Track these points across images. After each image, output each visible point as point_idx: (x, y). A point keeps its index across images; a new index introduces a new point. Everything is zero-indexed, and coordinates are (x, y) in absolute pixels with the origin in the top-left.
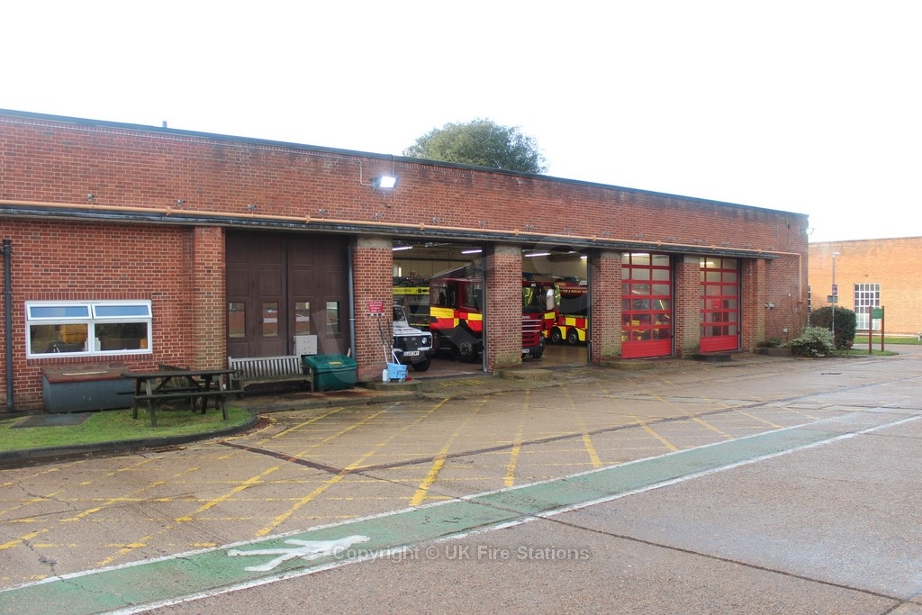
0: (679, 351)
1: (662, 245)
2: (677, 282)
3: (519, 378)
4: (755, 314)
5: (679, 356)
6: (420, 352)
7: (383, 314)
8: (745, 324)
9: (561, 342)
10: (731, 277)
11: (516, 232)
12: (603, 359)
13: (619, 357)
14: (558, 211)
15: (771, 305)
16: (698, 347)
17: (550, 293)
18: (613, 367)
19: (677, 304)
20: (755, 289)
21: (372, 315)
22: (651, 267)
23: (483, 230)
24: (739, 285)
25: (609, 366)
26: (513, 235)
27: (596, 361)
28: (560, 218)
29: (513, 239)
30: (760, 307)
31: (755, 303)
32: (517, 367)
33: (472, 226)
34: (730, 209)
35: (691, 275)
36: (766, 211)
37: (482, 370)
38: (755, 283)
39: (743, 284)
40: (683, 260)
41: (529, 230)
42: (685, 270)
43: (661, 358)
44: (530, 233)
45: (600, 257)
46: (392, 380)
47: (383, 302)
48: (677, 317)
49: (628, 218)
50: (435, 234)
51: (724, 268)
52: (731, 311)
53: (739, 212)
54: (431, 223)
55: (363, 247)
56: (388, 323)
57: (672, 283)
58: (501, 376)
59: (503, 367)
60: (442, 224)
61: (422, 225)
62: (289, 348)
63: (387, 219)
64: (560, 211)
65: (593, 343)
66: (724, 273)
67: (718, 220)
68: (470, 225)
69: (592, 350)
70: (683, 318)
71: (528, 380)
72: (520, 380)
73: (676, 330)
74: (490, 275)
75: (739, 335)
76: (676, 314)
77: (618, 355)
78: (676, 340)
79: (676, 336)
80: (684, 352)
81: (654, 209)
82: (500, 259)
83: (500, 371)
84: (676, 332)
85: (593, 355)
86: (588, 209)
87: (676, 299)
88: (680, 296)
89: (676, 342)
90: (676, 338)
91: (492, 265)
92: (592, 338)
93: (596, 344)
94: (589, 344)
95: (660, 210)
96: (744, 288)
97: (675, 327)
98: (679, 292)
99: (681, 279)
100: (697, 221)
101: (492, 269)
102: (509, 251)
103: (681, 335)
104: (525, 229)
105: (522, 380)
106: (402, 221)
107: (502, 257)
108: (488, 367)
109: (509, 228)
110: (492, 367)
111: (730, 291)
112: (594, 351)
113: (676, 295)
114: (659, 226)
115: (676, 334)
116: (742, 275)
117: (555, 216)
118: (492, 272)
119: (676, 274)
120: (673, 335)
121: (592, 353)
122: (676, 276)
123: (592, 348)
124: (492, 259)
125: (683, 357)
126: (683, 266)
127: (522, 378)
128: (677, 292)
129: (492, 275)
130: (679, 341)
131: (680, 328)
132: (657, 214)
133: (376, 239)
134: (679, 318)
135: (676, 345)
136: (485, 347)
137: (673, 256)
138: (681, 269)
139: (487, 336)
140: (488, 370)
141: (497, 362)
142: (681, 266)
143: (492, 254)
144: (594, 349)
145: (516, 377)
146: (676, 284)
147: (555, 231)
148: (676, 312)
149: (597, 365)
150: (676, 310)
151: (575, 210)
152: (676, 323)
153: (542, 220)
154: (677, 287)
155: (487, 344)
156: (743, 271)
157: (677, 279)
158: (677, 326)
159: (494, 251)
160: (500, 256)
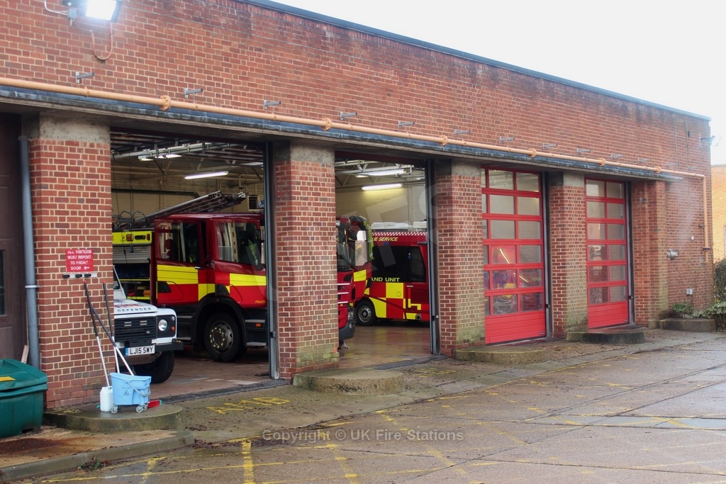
0: (559, 328)
1: (537, 156)
2: (553, 217)
3: (347, 389)
4: (655, 268)
5: (559, 336)
6: (158, 347)
7: (94, 275)
8: (639, 283)
10: (616, 211)
11: (327, 122)
12: (460, 348)
13: (483, 343)
14: (388, 91)
15: (674, 254)
16: (585, 322)
17: (361, 236)
19: (554, 253)
20: (654, 229)
21: (72, 276)
22: (515, 193)
23: (272, 116)
24: (627, 223)
25: (473, 358)
27: (446, 350)
28: (391, 102)
30: (661, 256)
31: (654, 250)
32: (332, 368)
33: (252, 107)
34: (619, 103)
35: (574, 205)
36: (661, 110)
37: (269, 375)
38: (654, 219)
39: (635, 221)
40: (562, 181)
41: (345, 120)
42: (566, 198)
43: (534, 341)
44: (349, 126)
45: (450, 174)
46: (122, 409)
47: (93, 250)
48: (555, 273)
49: (488, 109)
50: (192, 119)
51: (608, 196)
52: (614, 263)
53: (630, 108)
54: (181, 97)
55: (52, 137)
56: (104, 292)
57: (545, 219)
59: (309, 370)
60: (200, 100)
61: (167, 101)
63: (99, 85)
64: (392, 91)
65: (440, 320)
66: (608, 204)
67: (605, 119)
68: (249, 106)
69: (440, 332)
70: (565, 274)
71: (365, 392)
72: (349, 394)
73: (552, 294)
74: (281, 201)
75: (630, 301)
76: (552, 270)
77: (482, 339)
78: (553, 311)
79: (553, 304)
80: (567, 330)
81: (523, 97)
82: (301, 172)
83: (308, 378)
84: (553, 297)
85: (441, 340)
86: (433, 90)
87: (551, 245)
88: (558, 240)
89: (553, 315)
90: (553, 308)
91: (286, 181)
92: (440, 311)
93: (447, 322)
94: (434, 323)
95: (531, 99)
96: (635, 228)
97: (552, 291)
98: (557, 233)
99: (560, 212)
100: (579, 120)
101: (285, 189)
102: (314, 158)
103: (562, 303)
104: (339, 119)
105: (354, 394)
106: (128, 91)
107: (303, 168)
108: (282, 370)
109: (313, 116)
110: (290, 370)
111: (615, 232)
112: (443, 334)
113: (552, 238)
114: (530, 125)
115: (553, 301)
116: (633, 207)
117: (384, 98)
118: (286, 196)
119: (550, 204)
120: (547, 303)
121: (441, 336)
122: (551, 207)
123: (440, 328)
124: (285, 171)
125: (567, 339)
126: (562, 191)
127: (355, 389)
128: (553, 233)
129: (286, 201)
130: (558, 313)
131: (560, 292)
132: (527, 106)
133: (77, 123)
134: (558, 274)
135: (553, 318)
136: (274, 333)
137: (544, 176)
138: (559, 196)
139: (278, 312)
140: (281, 375)
141: (298, 360)
142: (559, 191)
143: (285, 163)
144: (443, 330)
145: (341, 387)
146: (551, 221)
147: (384, 125)
148: (552, 266)
149: (450, 357)
150: (552, 263)
151: (413, 91)
152: (552, 283)
153: (364, 104)
154: (553, 226)
155: (279, 327)
156: (634, 200)
157: (553, 212)
158: (555, 289)
159: (289, 157)
160: (300, 166)
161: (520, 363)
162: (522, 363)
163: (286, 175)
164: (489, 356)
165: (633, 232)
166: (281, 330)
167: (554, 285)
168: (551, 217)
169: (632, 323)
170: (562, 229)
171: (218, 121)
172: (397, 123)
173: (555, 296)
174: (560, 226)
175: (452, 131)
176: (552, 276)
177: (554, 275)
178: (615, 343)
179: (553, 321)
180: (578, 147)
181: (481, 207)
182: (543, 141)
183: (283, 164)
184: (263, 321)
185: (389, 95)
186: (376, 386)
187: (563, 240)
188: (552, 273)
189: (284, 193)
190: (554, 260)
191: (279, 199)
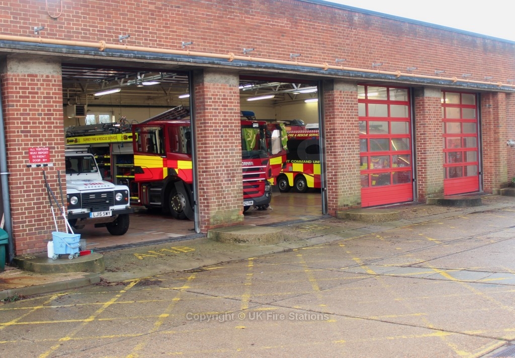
0: (422, 196)
1: (402, 76)
2: (418, 118)
3: (239, 241)
4: (497, 153)
5: (422, 201)
6: (114, 212)
7: (50, 165)
8: (486, 163)
9: (289, 190)
10: (470, 114)
11: (231, 56)
12: (341, 210)
13: (359, 207)
14: (282, 33)
15: (512, 143)
16: (442, 191)
17: (275, 134)
18: (354, 219)
19: (418, 144)
20: (497, 126)
21: (34, 166)
22: (388, 102)
23: (187, 52)
24: (478, 122)
25: (348, 218)
26: (227, 60)
27: (331, 211)
28: (285, 41)
29: (228, 66)
30: (502, 144)
31: (497, 140)
32: (238, 226)
33: (173, 47)
34: (470, 38)
35: (433, 110)
36: (504, 42)
37: (194, 230)
38: (496, 119)
39: (483, 120)
40: (423, 93)
41: (247, 54)
42: (426, 105)
43: (403, 204)
44: (249, 58)
45: (333, 90)
47: (50, 148)
48: (419, 157)
49: (363, 44)
50: (121, 56)
51: (463, 103)
52: (470, 149)
53: (478, 41)
54: (117, 41)
55: (17, 72)
56: (58, 176)
57: (412, 120)
58: (218, 239)
59: (220, 227)
60: (131, 43)
61: (103, 44)
63: (52, 35)
64: (285, 33)
65: (327, 191)
66: (463, 109)
67: (458, 49)
68: (171, 46)
69: (328, 199)
70: (425, 158)
71: (252, 243)
72: (240, 244)
73: (417, 172)
74: (199, 111)
75: (480, 176)
76: (417, 155)
77: (358, 204)
78: (418, 183)
79: (417, 179)
80: (427, 196)
81: (391, 35)
82: (212, 90)
83: (216, 233)
84: (417, 174)
85: (328, 205)
86: (318, 32)
87: (416, 138)
88: (421, 134)
89: (418, 186)
90: (418, 181)
91: (202, 97)
92: (327, 185)
93: (332, 192)
94: (323, 192)
95: (398, 36)
96: (483, 125)
97: (417, 170)
98: (420, 129)
99: (422, 115)
100: (437, 50)
101: (201, 102)
102: (223, 81)
103: (424, 178)
104: (243, 53)
105: (244, 244)
106: (74, 38)
107: (215, 88)
108: (202, 227)
109: (222, 52)
110: (206, 227)
111: (469, 128)
112: (330, 201)
113: (417, 133)
114: (396, 54)
115: (417, 176)
116: (482, 111)
117: (279, 38)
118: (202, 107)
119: (416, 109)
120: (414, 178)
121: (328, 202)
122: (416, 112)
123: (328, 196)
124: (201, 91)
125: (427, 203)
126: (423, 100)
127: (244, 241)
128: (417, 129)
129: (202, 111)
130: (421, 185)
131: (422, 170)
132: (394, 41)
133: (36, 62)
134: (421, 158)
135: (418, 189)
136: (196, 202)
137: (411, 90)
138: (421, 104)
139: (199, 187)
140: (201, 230)
141: (212, 220)
142: (421, 100)
143: (201, 84)
144: (329, 198)
145: (236, 240)
146: (416, 121)
147: (279, 57)
148: (417, 152)
149: (334, 217)
150: (417, 150)
151: (302, 32)
152: (417, 165)
153: (262, 42)
154: (417, 125)
155: (199, 198)
156: (483, 106)
157: (417, 115)
158: (419, 168)
159: (203, 81)
160: (211, 86)
161: (380, 221)
162: (381, 222)
163: (201, 93)
164: (359, 216)
165: (482, 128)
166: (201, 199)
167: (418, 166)
168: (416, 119)
169: (481, 191)
170: (423, 127)
171: (142, 57)
172: (289, 55)
173: (419, 173)
174: (422, 124)
175: (334, 60)
176: (417, 160)
177: (418, 158)
178: (459, 206)
179: (418, 191)
180: (436, 69)
181: (359, 113)
182: (407, 66)
183: (199, 85)
185: (283, 36)
186: (259, 239)
187: (424, 134)
188: (417, 157)
189: (200, 106)
190: (418, 149)
191: (198, 110)
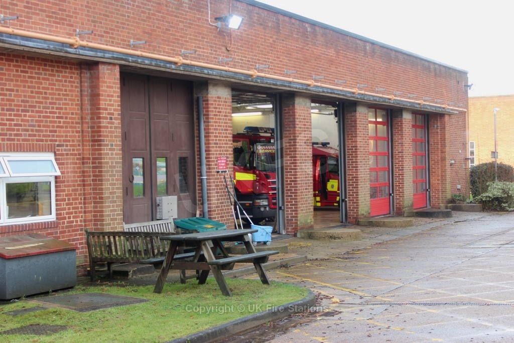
0: (399, 209)
1: (394, 100)
2: (396, 138)
3: (335, 238)
4: (444, 171)
5: (399, 213)
7: (227, 171)
8: (434, 181)
10: (421, 133)
11: (312, 82)
12: (361, 218)
14: (331, 61)
15: (453, 162)
16: (412, 205)
18: (377, 225)
19: (395, 161)
20: (444, 146)
21: (220, 172)
23: (291, 79)
24: (426, 141)
27: (352, 220)
28: (333, 69)
30: (448, 163)
31: (443, 159)
33: (281, 74)
34: (426, 64)
38: (443, 139)
39: (431, 140)
40: (402, 115)
44: (319, 84)
45: (355, 111)
47: (227, 157)
49: (371, 71)
51: (417, 124)
53: (432, 66)
55: (212, 94)
56: (231, 181)
57: (390, 139)
58: (310, 237)
59: (302, 229)
61: (255, 73)
62: (153, 213)
63: (227, 64)
64: (333, 62)
65: (348, 202)
66: (417, 129)
67: (420, 74)
68: (280, 73)
69: (348, 209)
70: (403, 174)
71: (345, 239)
72: (336, 240)
73: (395, 187)
74: (288, 129)
75: (428, 193)
76: (394, 171)
77: (369, 213)
78: (395, 198)
79: (395, 194)
80: (404, 210)
81: (386, 62)
82: (299, 111)
83: (308, 233)
84: (395, 189)
85: (348, 214)
86: (349, 60)
87: (394, 156)
88: (398, 152)
89: (395, 200)
90: (395, 196)
91: (291, 117)
92: (348, 196)
93: (353, 203)
94: (344, 204)
95: (389, 63)
96: (431, 145)
97: (395, 185)
98: (398, 148)
99: (400, 135)
100: (409, 75)
101: (290, 122)
102: (304, 104)
103: (401, 192)
105: (339, 240)
106: (237, 67)
108: (288, 229)
109: (303, 78)
110: (293, 229)
112: (349, 210)
113: (394, 151)
114: (388, 79)
115: (395, 191)
116: (430, 132)
117: (330, 66)
118: (291, 126)
119: (394, 129)
120: (391, 192)
121: (348, 211)
122: (394, 132)
123: (348, 206)
124: (291, 112)
125: (405, 215)
126: (402, 121)
127: (339, 238)
128: (395, 148)
129: (292, 129)
130: (398, 199)
131: (400, 186)
132: (387, 68)
133: (221, 86)
134: (398, 174)
135: (395, 202)
136: (282, 207)
137: (389, 111)
138: (400, 124)
139: (285, 195)
140: (287, 232)
141: (299, 223)
142: (399, 121)
143: (291, 106)
144: (350, 208)
145: (331, 237)
146: (394, 140)
147: (330, 83)
148: (394, 169)
149: (354, 224)
150: (394, 167)
151: (341, 61)
152: (395, 180)
153: (322, 70)
154: (395, 144)
155: (286, 204)
156: (431, 127)
157: (395, 135)
158: (396, 184)
159: (294, 103)
160: (298, 108)
163: (291, 114)
164: (382, 223)
165: (430, 148)
166: (287, 205)
167: (396, 181)
168: (394, 138)
169: (429, 207)
170: (401, 146)
172: (334, 81)
173: (396, 188)
174: (400, 143)
175: (357, 85)
176: (394, 176)
177: (396, 175)
179: (395, 204)
180: (409, 93)
181: (368, 132)
182: (394, 90)
183: (289, 107)
184: (251, 202)
185: (332, 64)
186: (351, 236)
187: (402, 152)
188: (394, 173)
189: (290, 124)
190: (396, 166)
191: (286, 128)
